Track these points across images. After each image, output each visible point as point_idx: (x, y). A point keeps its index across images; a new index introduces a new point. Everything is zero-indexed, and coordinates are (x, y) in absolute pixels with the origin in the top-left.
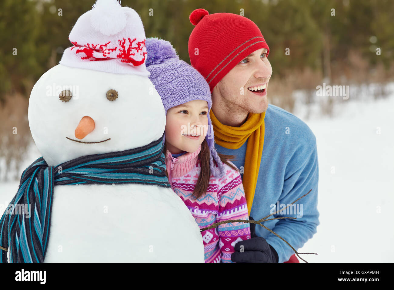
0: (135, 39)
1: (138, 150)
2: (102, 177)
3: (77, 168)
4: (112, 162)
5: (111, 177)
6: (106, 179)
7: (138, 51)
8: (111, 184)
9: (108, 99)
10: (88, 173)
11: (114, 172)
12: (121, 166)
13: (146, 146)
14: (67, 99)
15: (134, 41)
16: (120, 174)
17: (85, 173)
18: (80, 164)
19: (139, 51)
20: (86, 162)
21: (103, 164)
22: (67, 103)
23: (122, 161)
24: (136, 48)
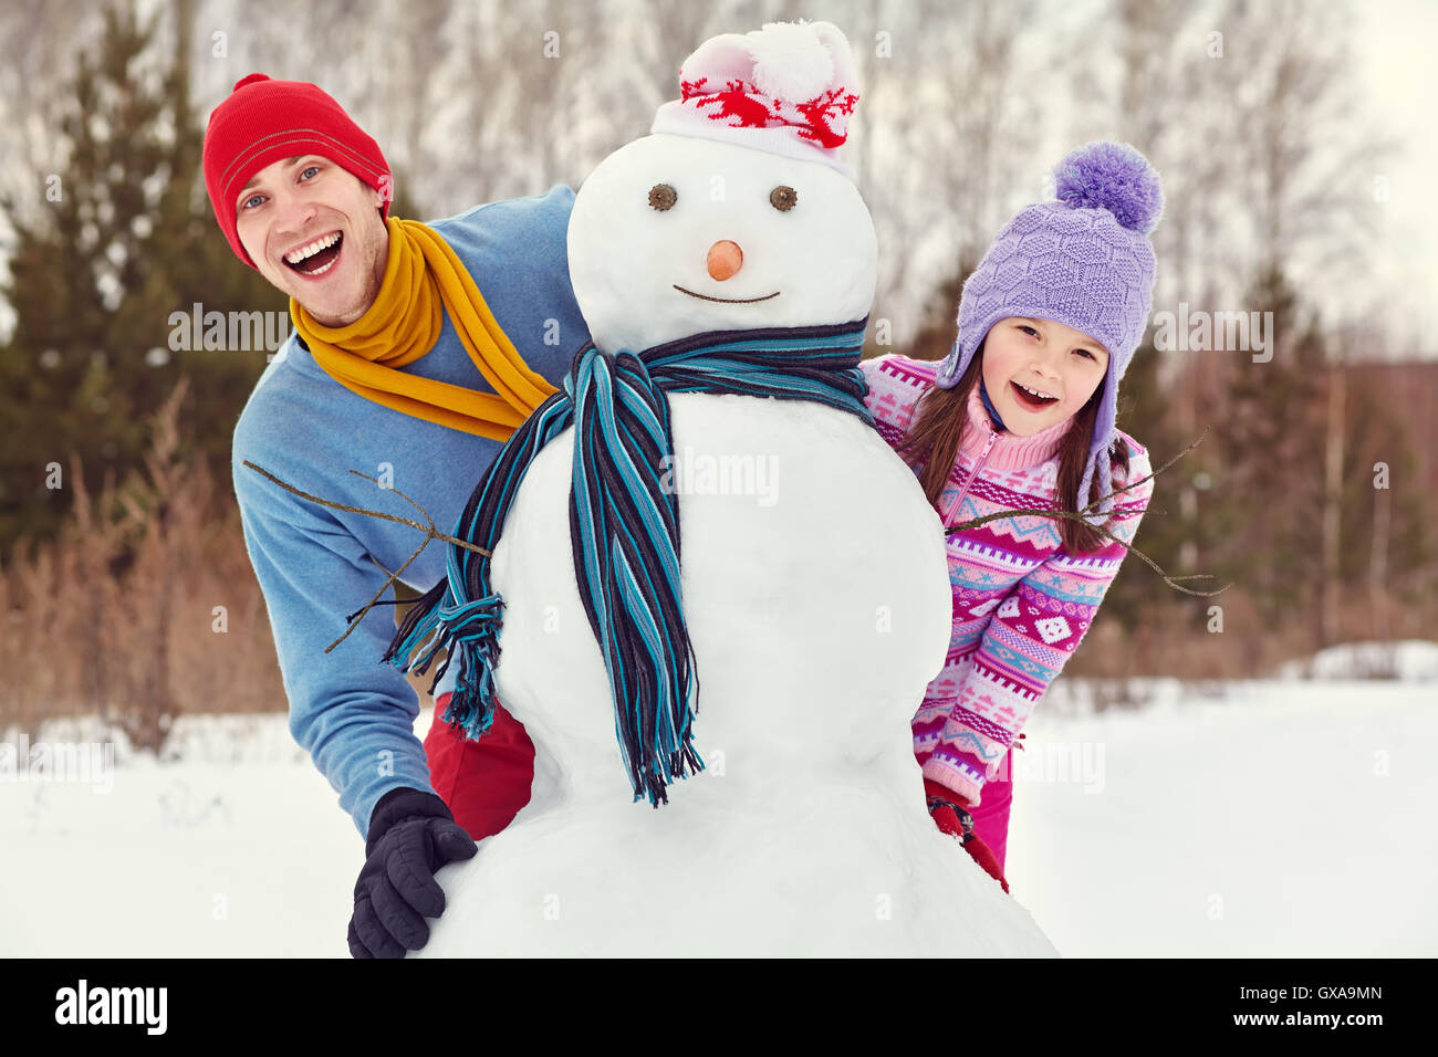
0: (842, 90)
1: (824, 330)
2: (746, 381)
3: (690, 358)
4: (766, 350)
5: (765, 381)
6: (754, 385)
7: (844, 113)
8: (767, 397)
9: (774, 206)
10: (714, 370)
11: (772, 372)
12: (787, 363)
13: (840, 326)
14: (667, 204)
15: (839, 93)
16: (784, 378)
17: (707, 369)
18: (697, 348)
19: (848, 113)
20: (712, 344)
21: (748, 353)
22: (665, 212)
23: (789, 350)
24: (841, 106)
